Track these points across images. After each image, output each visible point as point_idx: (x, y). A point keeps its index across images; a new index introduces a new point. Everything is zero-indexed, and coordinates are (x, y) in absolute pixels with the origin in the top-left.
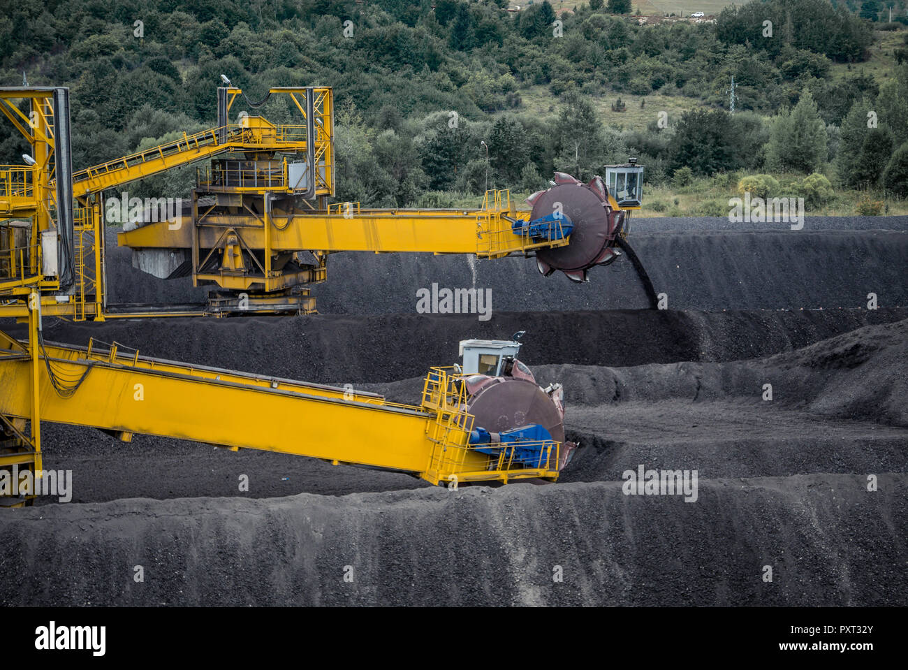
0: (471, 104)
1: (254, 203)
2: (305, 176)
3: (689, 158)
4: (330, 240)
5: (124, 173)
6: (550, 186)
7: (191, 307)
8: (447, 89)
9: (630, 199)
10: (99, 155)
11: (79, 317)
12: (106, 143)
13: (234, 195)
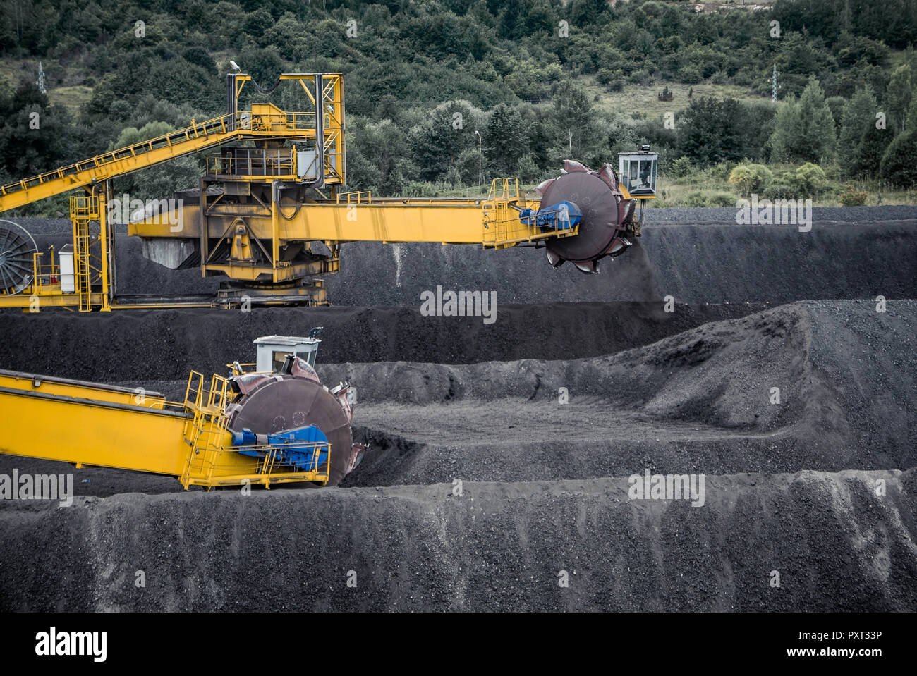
0: (511, 94)
1: (262, 192)
2: (314, 164)
3: (697, 147)
4: (338, 230)
5: (131, 161)
6: (561, 174)
7: (201, 298)
8: (491, 79)
9: (644, 188)
10: (95, 145)
11: (85, 307)
12: (104, 133)
13: (243, 184)
